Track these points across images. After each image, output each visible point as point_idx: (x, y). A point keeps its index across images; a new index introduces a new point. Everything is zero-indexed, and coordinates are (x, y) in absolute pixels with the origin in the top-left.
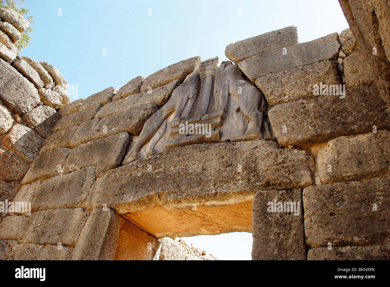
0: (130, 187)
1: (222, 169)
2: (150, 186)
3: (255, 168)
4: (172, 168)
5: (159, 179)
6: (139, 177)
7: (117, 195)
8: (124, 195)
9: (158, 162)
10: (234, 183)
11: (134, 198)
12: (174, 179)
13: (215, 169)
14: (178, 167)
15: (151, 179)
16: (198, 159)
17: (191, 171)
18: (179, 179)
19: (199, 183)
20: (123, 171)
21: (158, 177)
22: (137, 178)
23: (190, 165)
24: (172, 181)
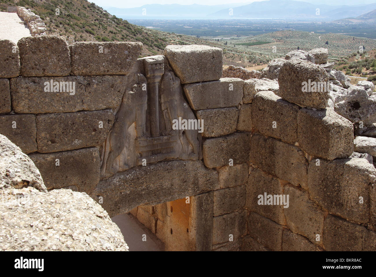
0: (124, 203)
1: (182, 184)
2: (139, 200)
3: (197, 183)
4: (152, 185)
5: (144, 194)
6: (129, 194)
7: (113, 210)
8: (120, 209)
9: (141, 181)
10: (187, 192)
11: (129, 210)
12: (155, 193)
13: (178, 184)
14: (156, 185)
15: (139, 194)
16: (168, 178)
17: (164, 187)
18: (158, 193)
19: (170, 194)
20: (113, 191)
21: (143, 192)
22: (127, 195)
23: (164, 182)
24: (153, 195)
